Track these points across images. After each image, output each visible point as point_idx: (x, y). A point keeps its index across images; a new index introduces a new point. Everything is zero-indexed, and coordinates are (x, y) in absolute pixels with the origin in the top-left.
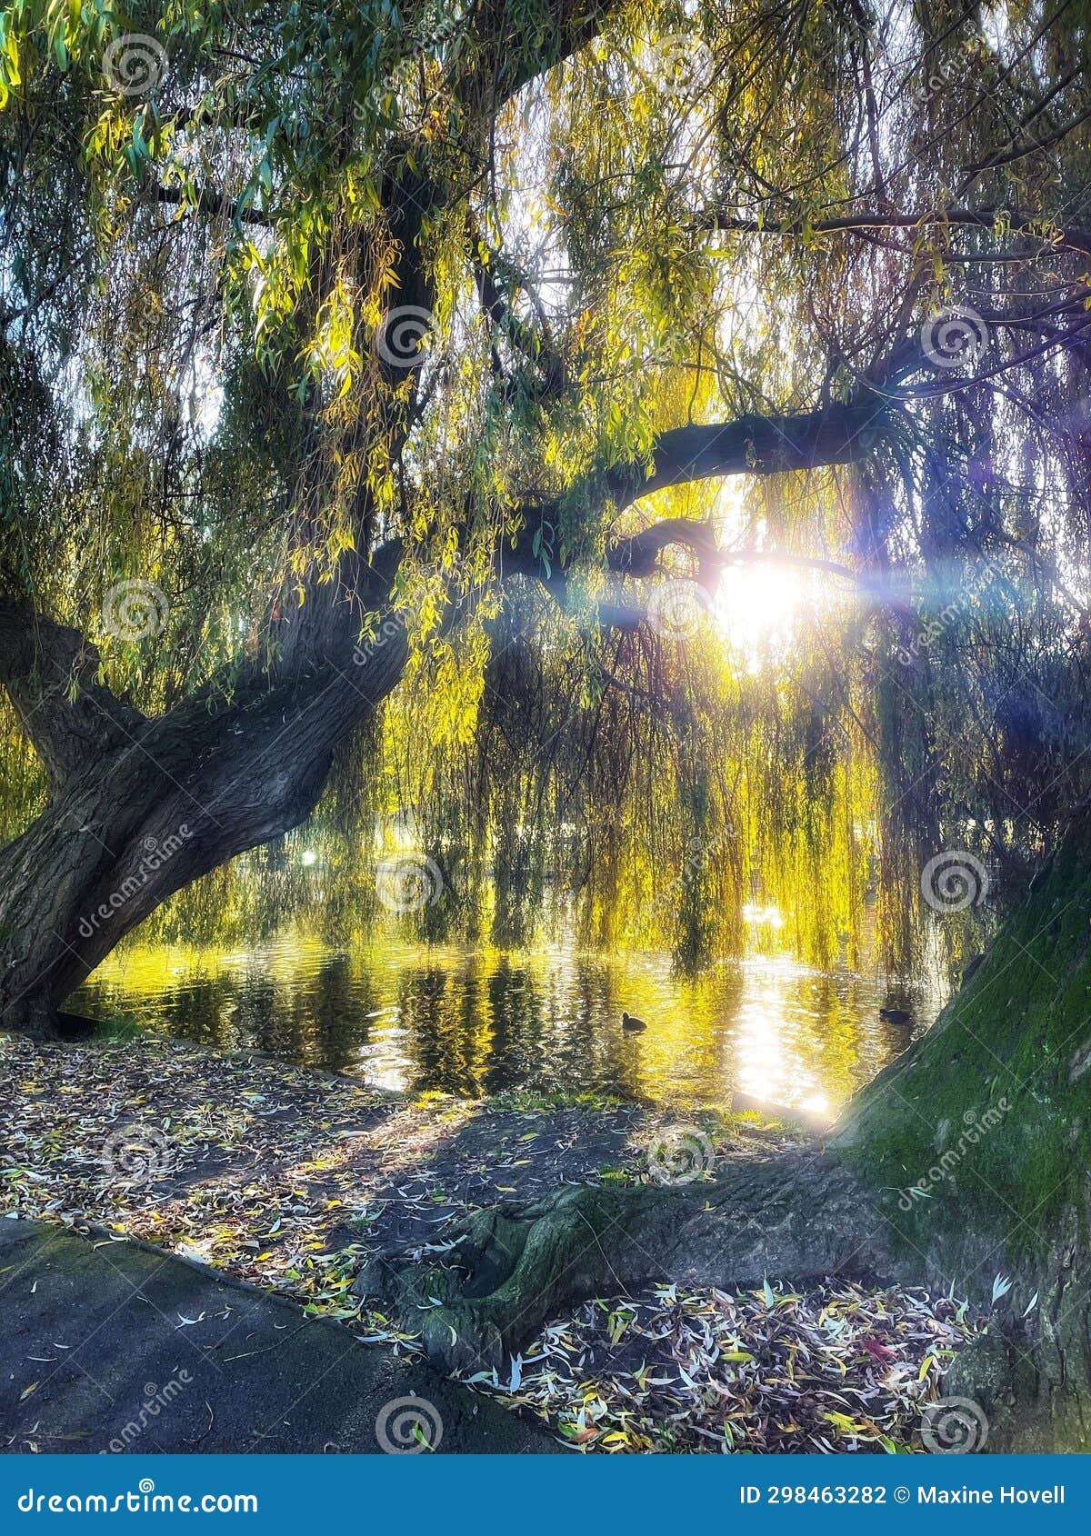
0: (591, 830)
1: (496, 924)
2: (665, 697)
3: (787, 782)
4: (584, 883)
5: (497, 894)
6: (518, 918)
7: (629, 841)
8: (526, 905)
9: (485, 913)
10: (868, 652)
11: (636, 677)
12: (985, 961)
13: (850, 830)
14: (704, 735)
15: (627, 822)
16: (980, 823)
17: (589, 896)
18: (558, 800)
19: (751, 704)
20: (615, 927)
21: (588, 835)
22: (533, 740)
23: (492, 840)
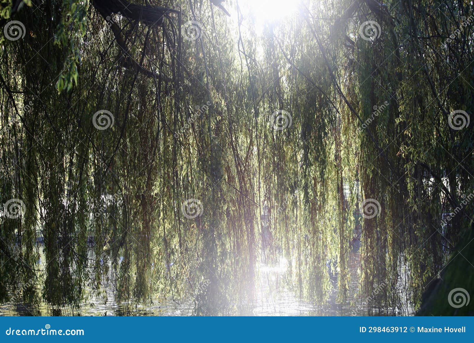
0: (127, 200)
1: (48, 283)
2: (186, 82)
3: (288, 150)
4: (121, 245)
5: (47, 258)
6: (67, 277)
7: (158, 207)
8: (73, 267)
9: (38, 274)
10: (353, 43)
11: (161, 65)
12: (438, 284)
13: (340, 189)
14: (220, 114)
15: (156, 190)
16: (438, 180)
17: (127, 256)
18: (96, 175)
19: (258, 86)
20: (149, 282)
21: (123, 205)
22: (73, 124)
23: (41, 212)
